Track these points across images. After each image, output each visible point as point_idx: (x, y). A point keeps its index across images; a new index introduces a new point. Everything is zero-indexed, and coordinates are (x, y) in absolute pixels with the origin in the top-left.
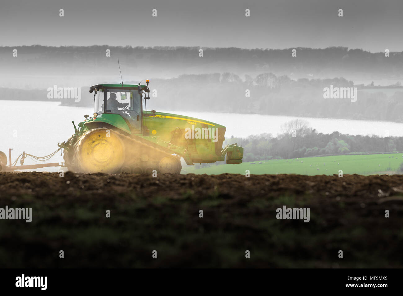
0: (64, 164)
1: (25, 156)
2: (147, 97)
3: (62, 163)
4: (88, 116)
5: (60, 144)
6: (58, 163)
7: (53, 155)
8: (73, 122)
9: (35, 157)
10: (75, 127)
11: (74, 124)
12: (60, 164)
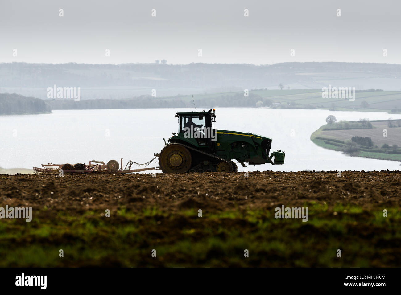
0: (158, 168)
1: (132, 163)
2: (214, 121)
3: (157, 167)
4: (175, 133)
5: (155, 154)
6: (154, 168)
7: (150, 162)
8: (164, 139)
9: (138, 164)
10: (165, 142)
11: (165, 141)
12: (156, 168)
